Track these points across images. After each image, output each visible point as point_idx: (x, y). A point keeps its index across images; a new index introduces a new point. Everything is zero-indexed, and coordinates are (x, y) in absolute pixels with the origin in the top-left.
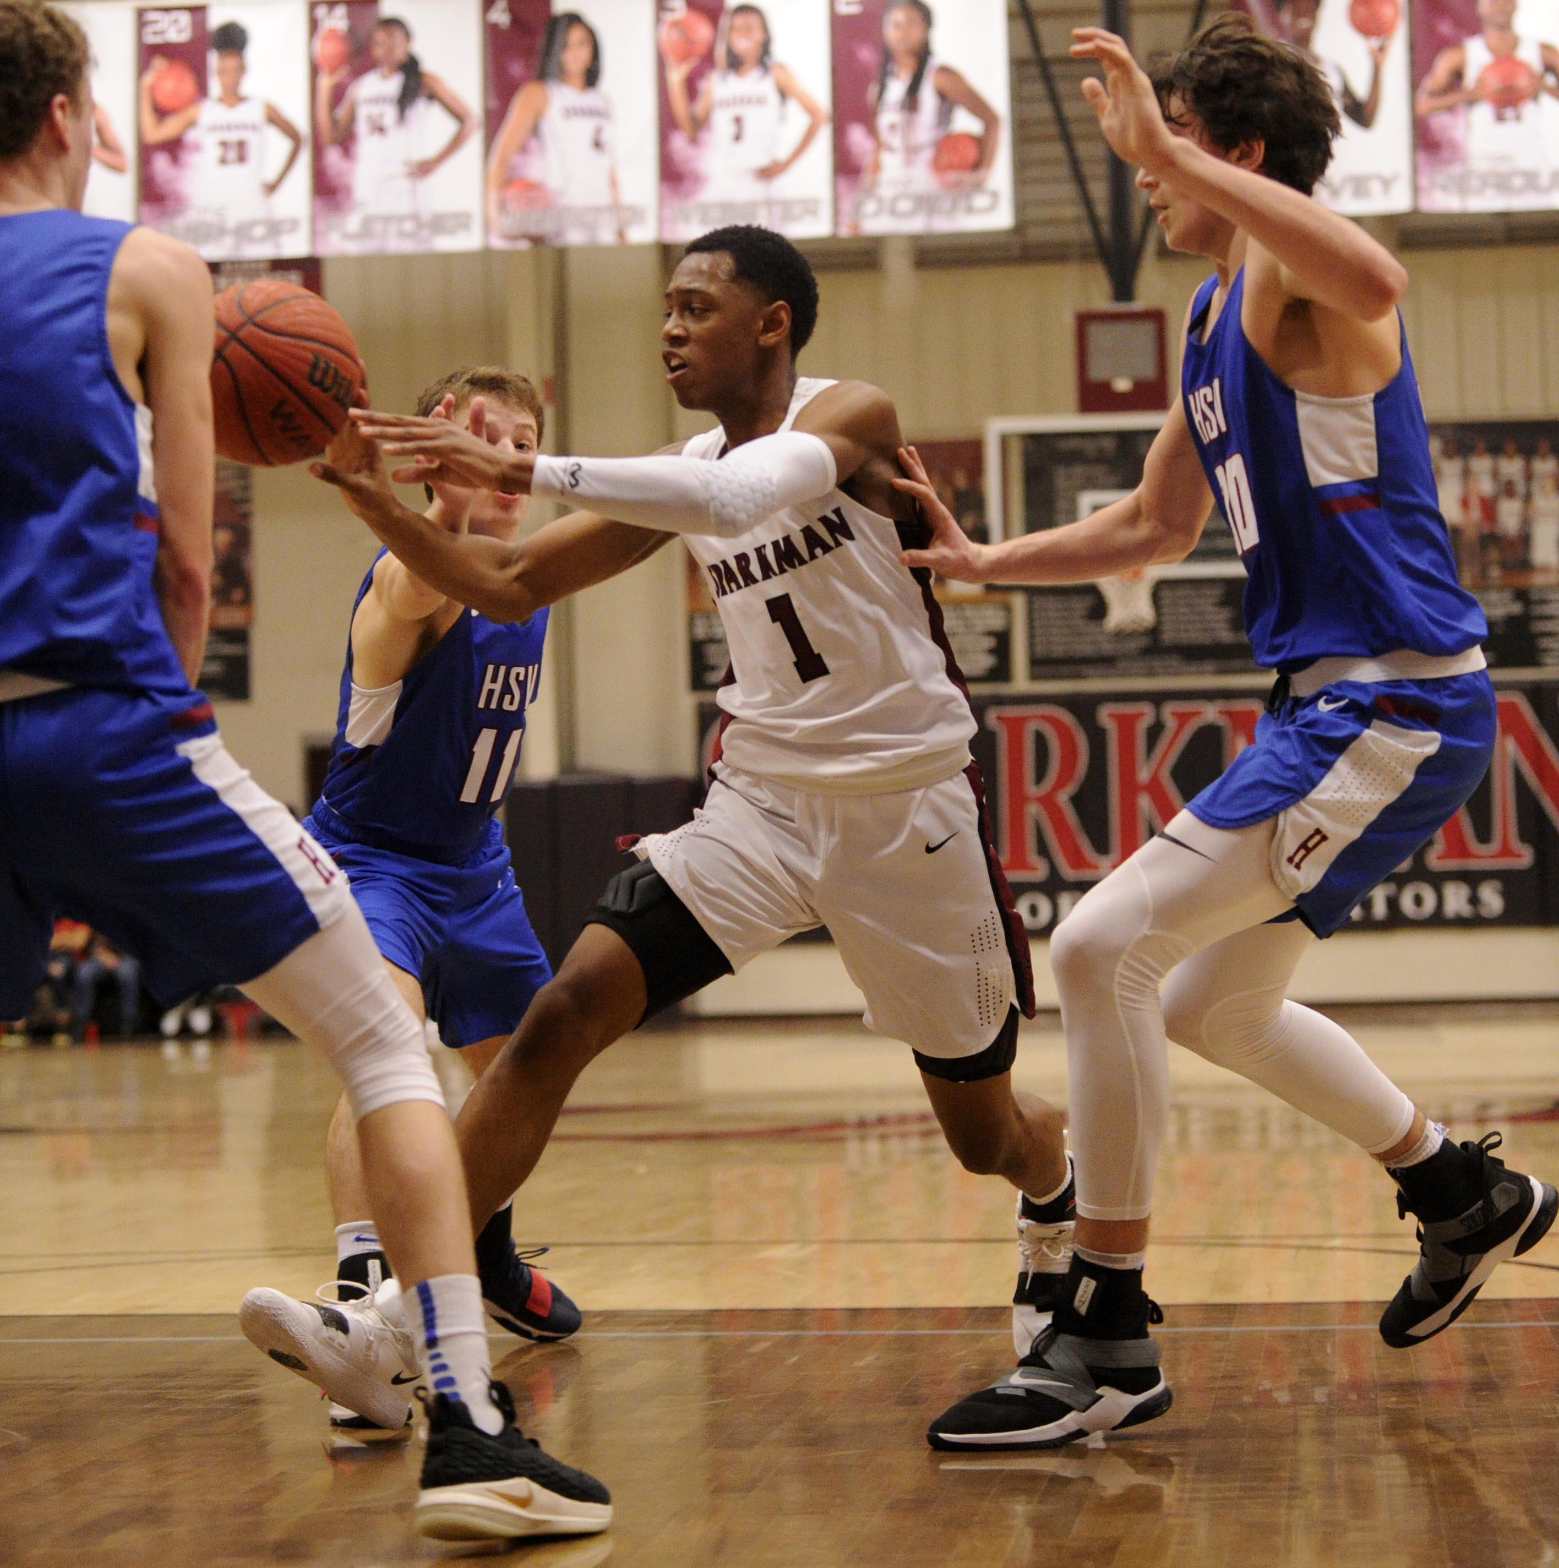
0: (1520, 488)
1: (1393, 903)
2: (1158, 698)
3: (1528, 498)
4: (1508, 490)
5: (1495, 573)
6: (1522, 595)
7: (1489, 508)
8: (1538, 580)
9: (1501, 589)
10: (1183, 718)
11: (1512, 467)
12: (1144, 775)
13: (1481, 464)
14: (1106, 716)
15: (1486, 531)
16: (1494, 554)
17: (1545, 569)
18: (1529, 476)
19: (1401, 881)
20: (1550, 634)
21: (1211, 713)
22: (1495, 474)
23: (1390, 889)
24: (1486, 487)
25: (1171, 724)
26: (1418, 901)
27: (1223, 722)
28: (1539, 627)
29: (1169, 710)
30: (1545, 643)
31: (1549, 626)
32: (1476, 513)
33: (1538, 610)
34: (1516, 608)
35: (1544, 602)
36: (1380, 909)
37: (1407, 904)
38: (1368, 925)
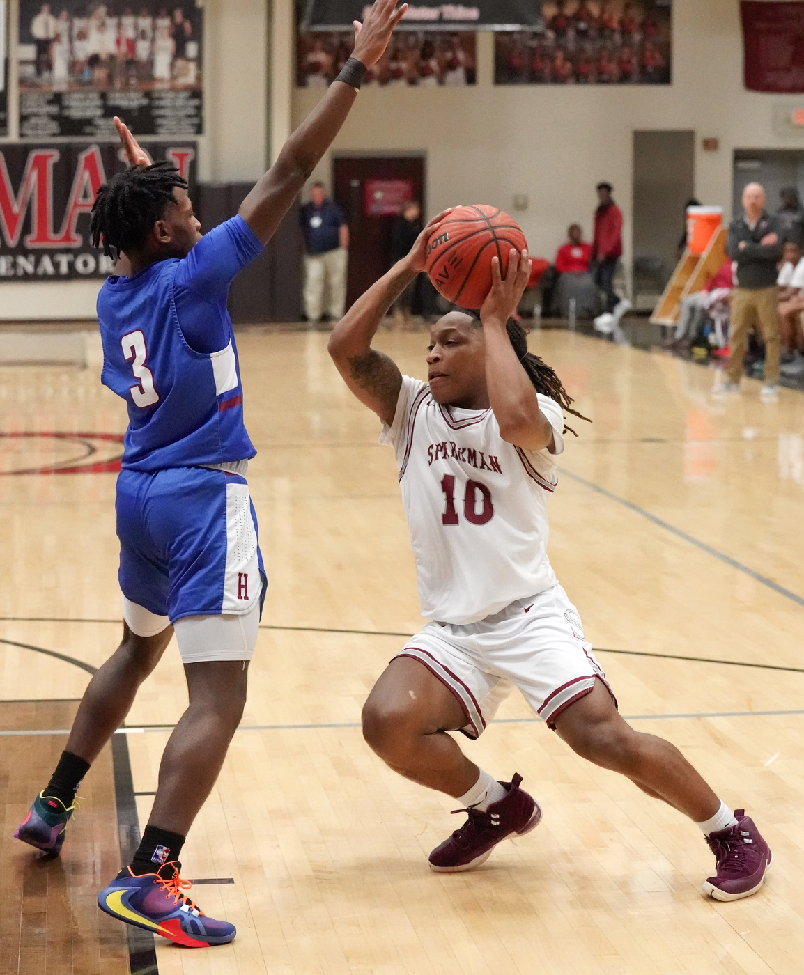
0: (150, 34)
1: (71, 265)
3: (153, 41)
4: (143, 35)
5: (133, 81)
6: (148, 95)
7: (131, 45)
8: (158, 86)
9: (135, 91)
11: (145, 23)
13: (128, 21)
15: (130, 56)
16: (134, 72)
17: (161, 80)
18: (154, 28)
19: (76, 253)
20: (163, 117)
22: (136, 27)
23: (71, 257)
24: (130, 33)
26: (85, 264)
28: (157, 112)
30: (160, 121)
31: (162, 112)
32: (124, 48)
33: (157, 103)
34: (145, 102)
35: (160, 98)
36: (64, 269)
37: (79, 266)
38: (57, 277)
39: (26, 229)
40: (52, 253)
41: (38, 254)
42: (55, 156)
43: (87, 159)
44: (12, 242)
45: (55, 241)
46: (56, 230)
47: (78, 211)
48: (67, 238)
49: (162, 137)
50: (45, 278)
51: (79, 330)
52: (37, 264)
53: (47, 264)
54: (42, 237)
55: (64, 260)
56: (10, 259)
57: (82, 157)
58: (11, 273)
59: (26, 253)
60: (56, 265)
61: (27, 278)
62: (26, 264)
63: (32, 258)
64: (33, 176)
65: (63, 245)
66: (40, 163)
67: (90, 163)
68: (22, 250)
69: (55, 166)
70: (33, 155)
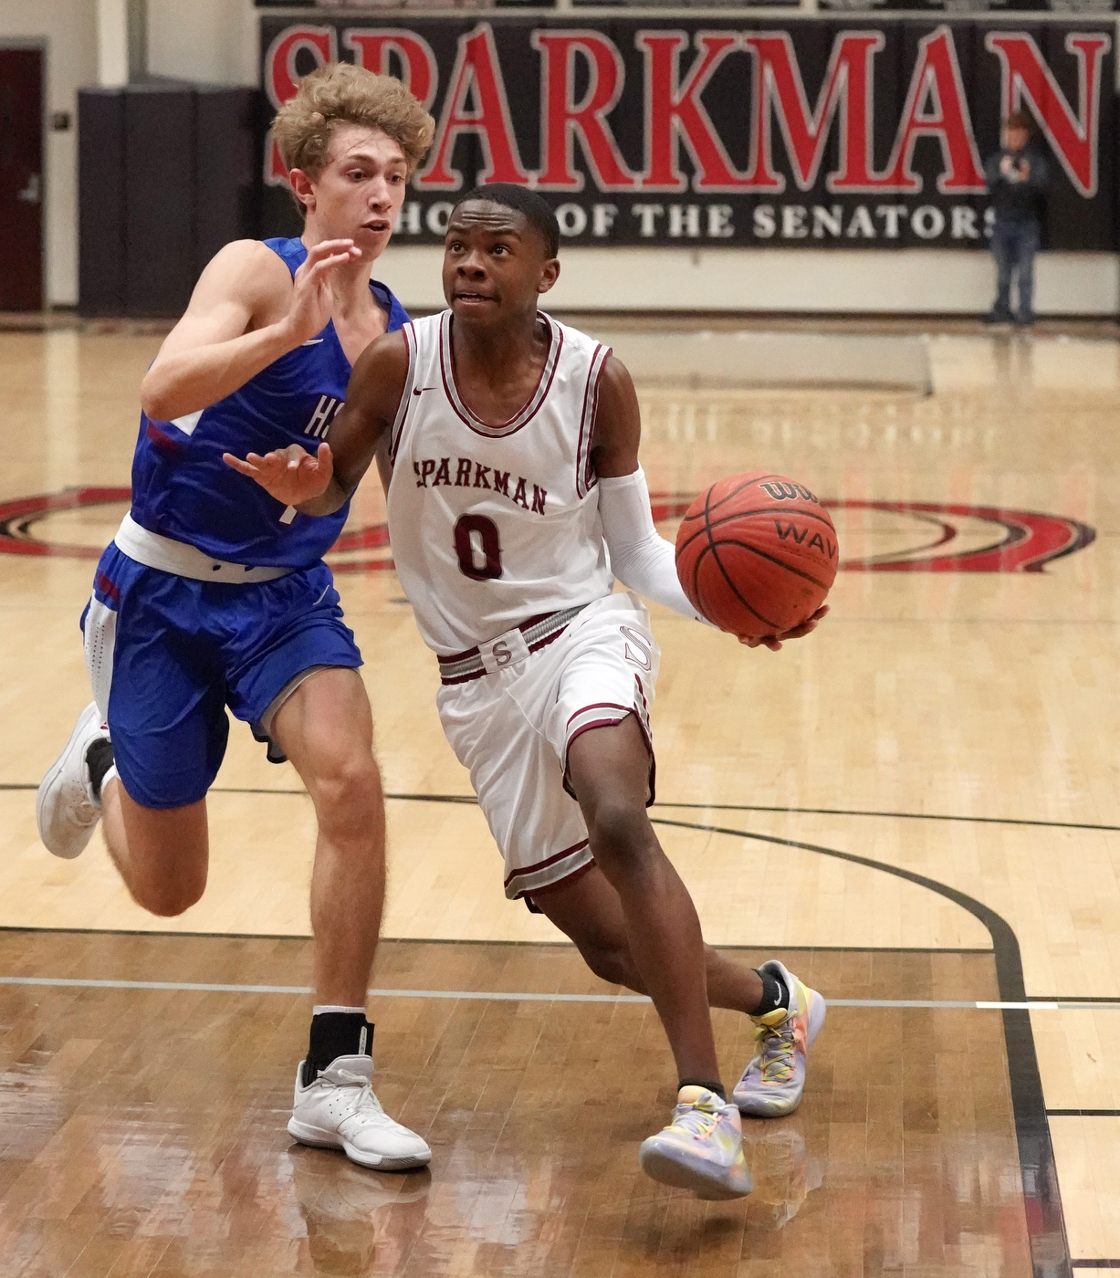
1: (904, 223)
2: (691, 26)
10: (715, 46)
12: (676, 98)
14: (642, 40)
19: (912, 202)
21: (740, 41)
23: (903, 210)
25: (703, 50)
26: (928, 222)
27: (752, 49)
29: (701, 36)
36: (892, 230)
37: (917, 224)
38: (880, 243)
39: (829, 163)
40: (872, 202)
41: (849, 205)
42: (879, 41)
43: (930, 47)
44: (805, 184)
45: (877, 182)
46: (880, 165)
47: (915, 133)
48: (898, 178)
49: (1058, 15)
50: (860, 243)
51: (918, 332)
52: (846, 221)
53: (863, 218)
54: (856, 175)
55: (892, 215)
56: (802, 211)
57: (924, 43)
58: (803, 233)
59: (828, 201)
60: (879, 223)
61: (830, 243)
62: (828, 220)
63: (837, 210)
64: (841, 75)
65: (891, 189)
66: (854, 53)
67: (937, 53)
68: (820, 196)
69: (878, 57)
70: (842, 38)
